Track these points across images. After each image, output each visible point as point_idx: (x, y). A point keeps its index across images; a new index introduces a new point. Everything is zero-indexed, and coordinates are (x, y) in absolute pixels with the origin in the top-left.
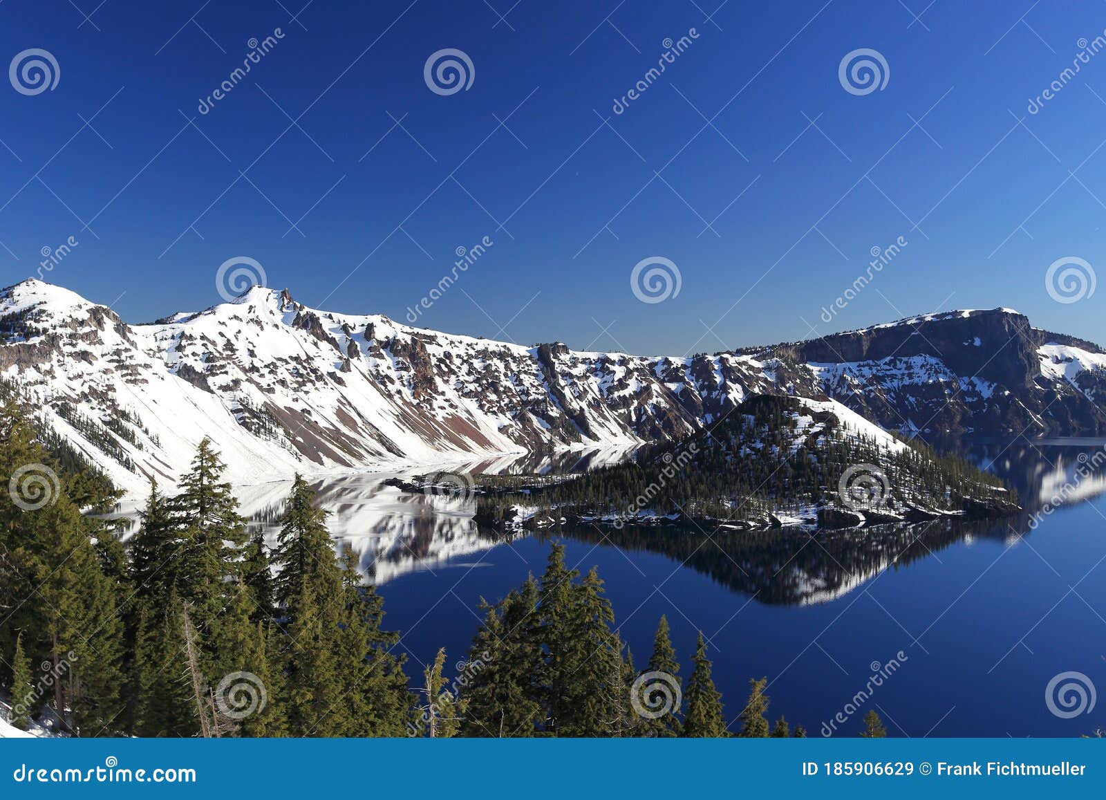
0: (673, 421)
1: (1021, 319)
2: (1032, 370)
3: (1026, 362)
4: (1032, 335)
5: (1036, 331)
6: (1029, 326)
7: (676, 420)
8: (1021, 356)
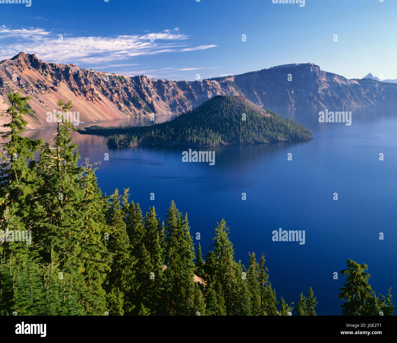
0: (187, 106)
1: (317, 67)
2: (321, 86)
3: (319, 83)
4: (321, 73)
5: (322, 71)
6: (320, 70)
7: (188, 105)
8: (317, 81)
